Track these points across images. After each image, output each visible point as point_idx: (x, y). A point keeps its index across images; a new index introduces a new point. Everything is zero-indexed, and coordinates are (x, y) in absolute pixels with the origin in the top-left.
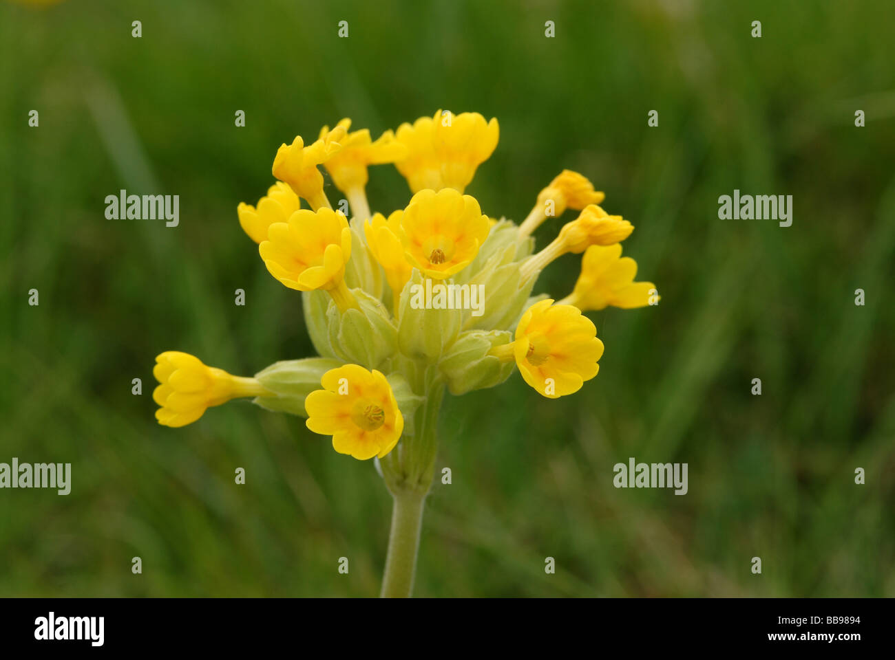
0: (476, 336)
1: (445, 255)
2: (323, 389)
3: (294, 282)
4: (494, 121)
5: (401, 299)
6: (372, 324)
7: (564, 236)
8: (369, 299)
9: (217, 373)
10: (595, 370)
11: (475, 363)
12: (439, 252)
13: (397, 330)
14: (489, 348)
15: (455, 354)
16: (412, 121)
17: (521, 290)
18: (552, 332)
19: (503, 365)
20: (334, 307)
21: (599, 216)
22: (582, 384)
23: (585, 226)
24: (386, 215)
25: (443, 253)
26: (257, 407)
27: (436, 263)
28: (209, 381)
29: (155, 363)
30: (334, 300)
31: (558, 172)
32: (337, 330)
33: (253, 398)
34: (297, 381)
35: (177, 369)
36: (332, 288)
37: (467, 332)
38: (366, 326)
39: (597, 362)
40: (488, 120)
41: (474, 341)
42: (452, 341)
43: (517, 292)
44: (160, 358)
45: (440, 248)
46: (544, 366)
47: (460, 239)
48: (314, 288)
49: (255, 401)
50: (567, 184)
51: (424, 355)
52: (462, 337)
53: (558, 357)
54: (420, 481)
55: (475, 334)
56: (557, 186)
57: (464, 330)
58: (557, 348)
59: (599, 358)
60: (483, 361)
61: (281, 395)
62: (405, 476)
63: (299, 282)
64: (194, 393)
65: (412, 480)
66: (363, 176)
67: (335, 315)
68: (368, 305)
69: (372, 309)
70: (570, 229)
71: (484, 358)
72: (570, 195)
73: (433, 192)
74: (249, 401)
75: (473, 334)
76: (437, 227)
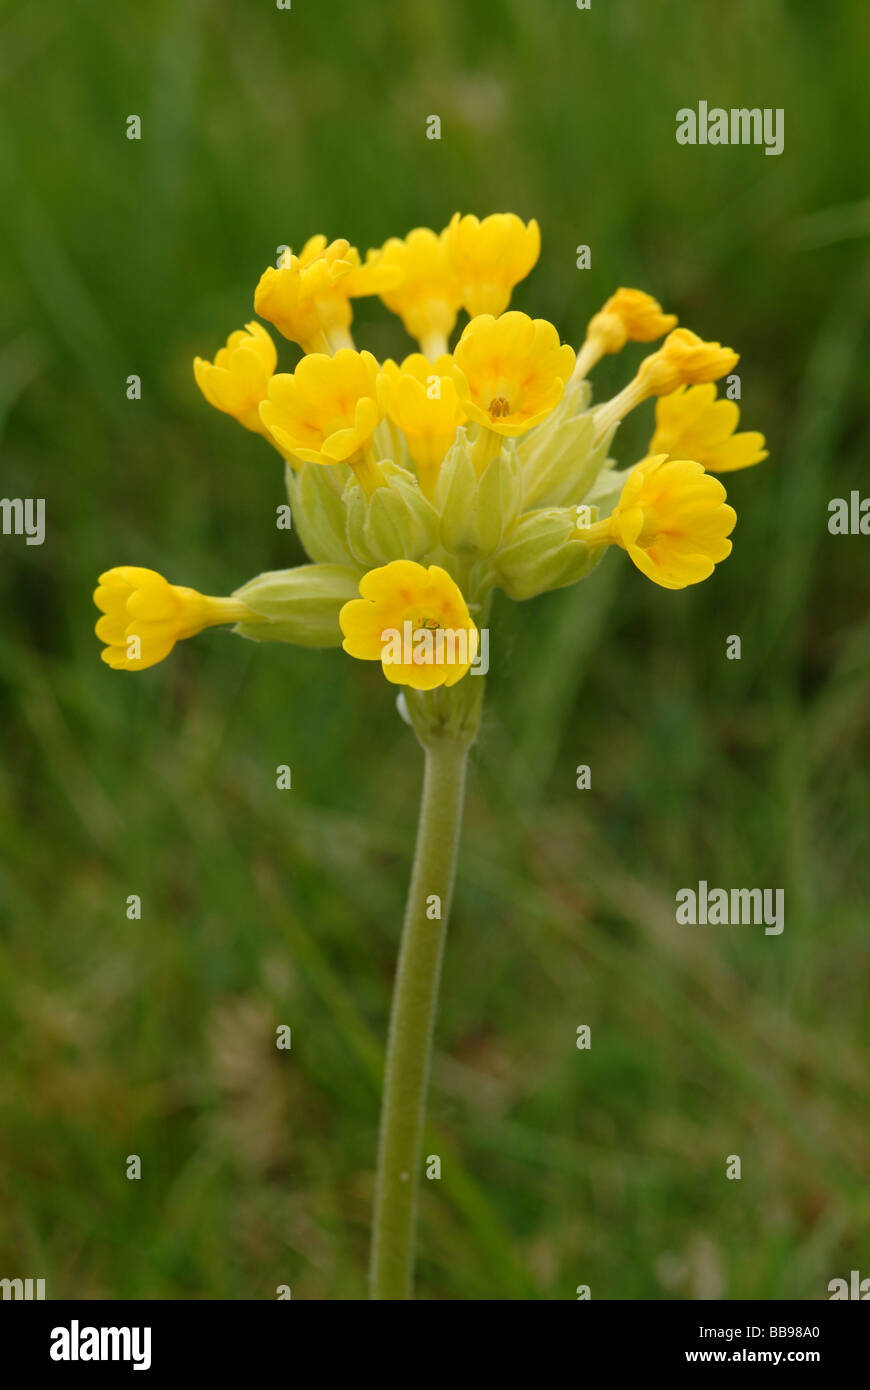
0: (551, 515)
1: (510, 405)
2: (362, 598)
3: (316, 452)
4: (533, 224)
5: (442, 472)
6: (410, 508)
7: (646, 374)
8: (402, 474)
9: (186, 593)
10: (726, 549)
11: (552, 552)
12: (501, 400)
13: (439, 515)
14: (571, 531)
15: (518, 544)
16: (402, 235)
17: (597, 450)
18: (662, 502)
19: (592, 551)
20: (356, 487)
21: (691, 344)
22: (714, 568)
23: (674, 358)
24: (399, 361)
25: (507, 403)
26: (236, 637)
27: (498, 415)
28: (178, 604)
29: (97, 585)
30: (355, 473)
31: (612, 292)
32: (362, 517)
33: (232, 625)
34: (294, 597)
35: (137, 589)
36: (359, 461)
37: (533, 512)
38: (402, 510)
39: (728, 538)
40: (526, 221)
41: (548, 522)
42: (512, 525)
43: (591, 453)
44: (105, 578)
45: (502, 396)
46: (655, 548)
47: (530, 381)
48: (340, 460)
49: (236, 630)
50: (628, 307)
51: (475, 548)
52: (523, 521)
53: (673, 534)
54: (463, 727)
55: (549, 513)
56: (612, 311)
57: (526, 510)
58: (668, 523)
59: (729, 531)
60: (565, 549)
61: (273, 618)
62: (443, 720)
63: (323, 452)
64: (161, 622)
65: (453, 725)
66: (345, 313)
67: (358, 498)
68: (399, 483)
69: (408, 486)
70: (653, 364)
71: (565, 544)
72: (633, 323)
73: (492, 317)
74: (227, 629)
75: (546, 513)
76: (496, 366)
